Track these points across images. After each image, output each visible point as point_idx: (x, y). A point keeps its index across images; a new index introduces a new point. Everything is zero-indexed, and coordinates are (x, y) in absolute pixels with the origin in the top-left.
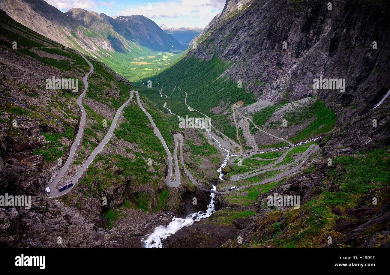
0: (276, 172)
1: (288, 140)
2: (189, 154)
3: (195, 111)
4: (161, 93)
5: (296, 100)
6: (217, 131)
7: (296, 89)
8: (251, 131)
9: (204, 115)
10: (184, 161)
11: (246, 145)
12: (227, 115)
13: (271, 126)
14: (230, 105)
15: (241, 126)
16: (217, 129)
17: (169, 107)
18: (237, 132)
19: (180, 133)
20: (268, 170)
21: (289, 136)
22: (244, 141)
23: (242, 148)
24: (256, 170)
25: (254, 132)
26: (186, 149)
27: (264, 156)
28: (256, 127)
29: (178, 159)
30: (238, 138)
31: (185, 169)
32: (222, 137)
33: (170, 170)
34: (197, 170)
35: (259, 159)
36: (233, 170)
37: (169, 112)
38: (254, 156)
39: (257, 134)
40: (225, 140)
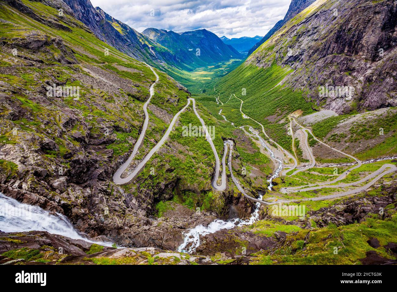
0: (334, 190)
1: (354, 156)
2: (238, 161)
3: (249, 119)
4: (218, 100)
5: (369, 110)
6: (271, 140)
7: (370, 98)
8: (309, 143)
9: (258, 123)
10: (232, 167)
11: (301, 158)
12: (283, 124)
13: (333, 139)
14: (288, 114)
15: (298, 137)
16: (271, 138)
17: (224, 114)
18: (293, 143)
19: (230, 139)
20: (324, 187)
21: (356, 152)
22: (300, 153)
23: (298, 160)
24: (310, 185)
25: (312, 144)
26: (235, 156)
27: (322, 171)
28: (315, 138)
29: (227, 164)
30: (294, 149)
31: (232, 175)
32: (276, 147)
33: (217, 174)
34: (245, 178)
35: (316, 173)
36: (284, 182)
37: (224, 119)
38: (309, 170)
39: (316, 146)
40: (279, 150)
